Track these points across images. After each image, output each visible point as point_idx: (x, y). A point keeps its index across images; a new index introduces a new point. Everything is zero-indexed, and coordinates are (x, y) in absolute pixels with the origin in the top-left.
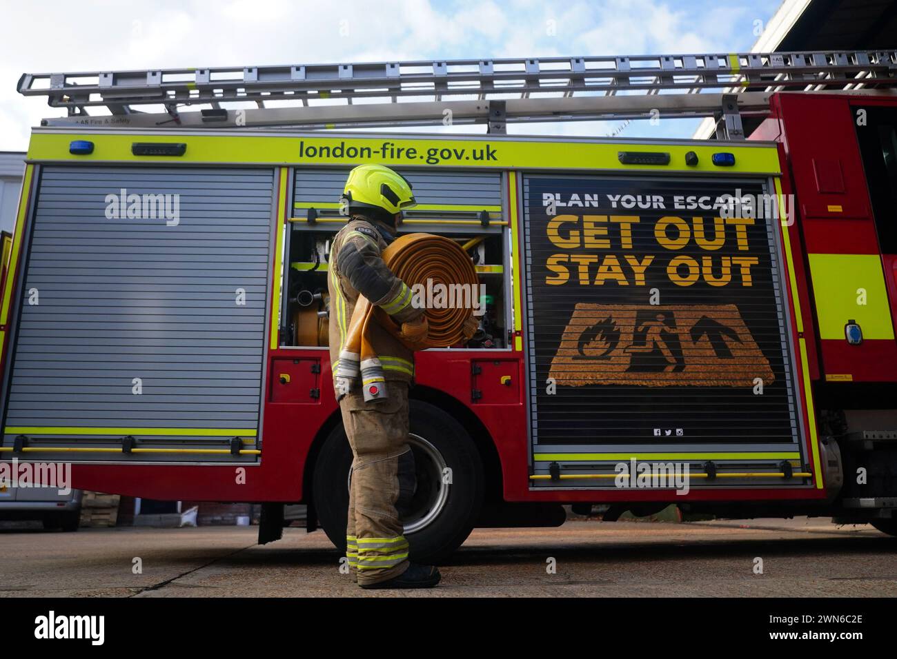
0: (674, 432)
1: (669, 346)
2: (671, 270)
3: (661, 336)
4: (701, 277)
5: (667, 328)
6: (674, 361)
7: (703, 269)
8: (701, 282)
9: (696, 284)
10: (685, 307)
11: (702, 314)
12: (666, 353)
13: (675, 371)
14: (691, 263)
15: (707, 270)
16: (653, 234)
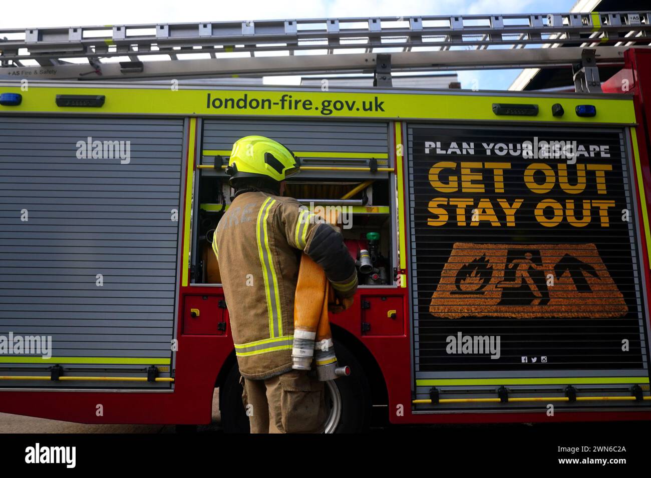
0: (539, 360)
1: (536, 281)
2: (538, 212)
3: (528, 272)
4: (565, 219)
5: (533, 265)
6: (540, 295)
7: (566, 211)
8: (565, 224)
9: (561, 225)
10: (550, 246)
11: (565, 252)
12: (533, 287)
13: (540, 304)
14: (557, 206)
15: (570, 213)
16: (522, 179)
